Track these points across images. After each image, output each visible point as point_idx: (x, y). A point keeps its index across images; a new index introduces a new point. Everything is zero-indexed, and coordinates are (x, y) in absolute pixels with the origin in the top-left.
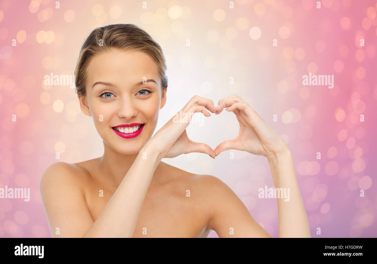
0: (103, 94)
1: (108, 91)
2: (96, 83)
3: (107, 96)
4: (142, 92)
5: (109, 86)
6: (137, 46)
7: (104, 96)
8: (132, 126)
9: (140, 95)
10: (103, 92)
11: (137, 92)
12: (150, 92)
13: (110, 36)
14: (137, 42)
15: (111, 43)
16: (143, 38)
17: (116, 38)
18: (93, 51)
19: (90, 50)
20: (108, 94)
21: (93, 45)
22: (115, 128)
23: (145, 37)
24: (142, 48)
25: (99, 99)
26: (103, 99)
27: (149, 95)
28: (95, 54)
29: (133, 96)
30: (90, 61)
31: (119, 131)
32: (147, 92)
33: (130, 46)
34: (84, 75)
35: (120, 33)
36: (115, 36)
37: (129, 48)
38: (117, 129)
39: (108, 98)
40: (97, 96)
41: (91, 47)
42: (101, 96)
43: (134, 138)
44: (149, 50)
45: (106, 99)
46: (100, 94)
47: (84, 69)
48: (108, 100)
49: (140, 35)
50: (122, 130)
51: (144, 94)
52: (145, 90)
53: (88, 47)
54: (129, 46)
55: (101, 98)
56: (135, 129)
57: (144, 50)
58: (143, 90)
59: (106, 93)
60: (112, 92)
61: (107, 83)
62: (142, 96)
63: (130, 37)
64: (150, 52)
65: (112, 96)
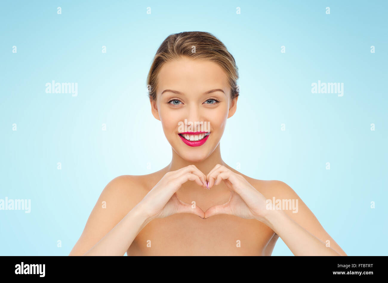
0: (171, 101)
1: (176, 99)
2: (165, 91)
3: (175, 104)
4: (210, 101)
5: (177, 94)
6: (207, 55)
7: (172, 103)
8: (198, 134)
9: (207, 104)
10: (172, 99)
11: (204, 101)
12: (217, 102)
13: (182, 44)
14: (207, 52)
15: (181, 51)
16: (215, 48)
17: (187, 46)
18: (164, 58)
19: (162, 56)
20: (177, 101)
21: (165, 52)
22: (182, 135)
23: (217, 46)
24: (212, 57)
25: (167, 105)
26: (171, 105)
27: (216, 105)
28: (166, 60)
29: (201, 104)
30: (161, 67)
31: (185, 138)
32: (214, 102)
33: (201, 55)
34: (155, 81)
35: (192, 42)
36: (186, 44)
37: (199, 57)
38: (183, 135)
39: (176, 105)
40: (165, 103)
41: (163, 54)
42: (170, 102)
43: (199, 147)
44: (219, 60)
45: (174, 106)
46: (169, 101)
47: (155, 75)
48: (176, 107)
49: (211, 45)
50: (187, 137)
51: (212, 103)
52: (213, 100)
53: (160, 54)
54: (199, 56)
55: (169, 104)
56: (201, 137)
57: (213, 59)
58: (210, 99)
59: (174, 100)
60: (180, 100)
61: (176, 91)
62: (209, 105)
63: (201, 47)
64: (221, 62)
65: (180, 103)
